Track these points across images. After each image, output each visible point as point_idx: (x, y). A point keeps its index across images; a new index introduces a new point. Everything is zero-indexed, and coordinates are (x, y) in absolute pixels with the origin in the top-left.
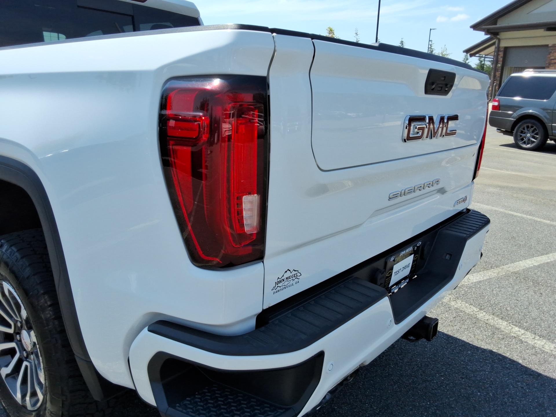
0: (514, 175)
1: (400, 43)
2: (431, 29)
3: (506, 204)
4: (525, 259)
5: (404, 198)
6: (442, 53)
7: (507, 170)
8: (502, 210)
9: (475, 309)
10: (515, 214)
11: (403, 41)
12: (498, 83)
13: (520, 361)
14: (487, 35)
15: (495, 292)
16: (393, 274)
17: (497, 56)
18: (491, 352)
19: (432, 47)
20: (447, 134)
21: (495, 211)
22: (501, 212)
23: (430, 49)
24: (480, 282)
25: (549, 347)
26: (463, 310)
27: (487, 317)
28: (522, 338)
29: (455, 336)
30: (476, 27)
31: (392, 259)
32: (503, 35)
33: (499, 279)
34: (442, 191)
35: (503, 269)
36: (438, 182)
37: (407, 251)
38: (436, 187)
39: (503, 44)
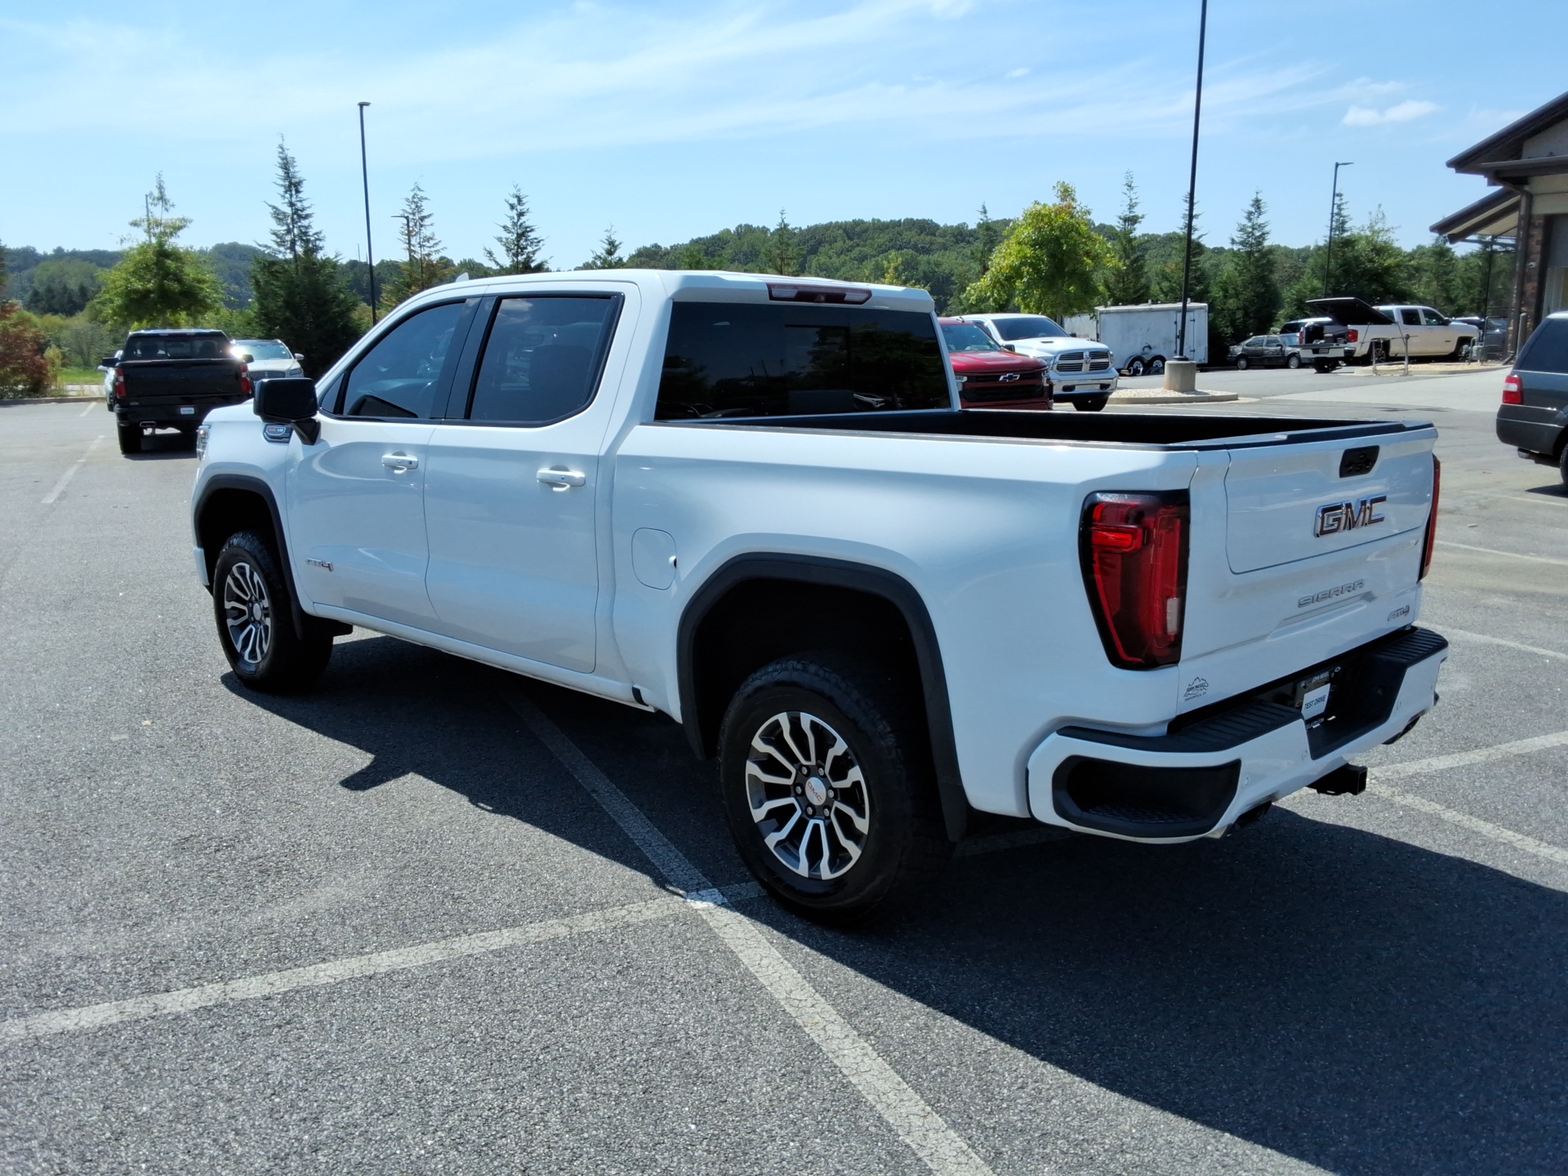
0: (1553, 565)
1: (1253, 206)
2: (1337, 165)
3: (1524, 632)
4: (1547, 734)
5: (1317, 605)
6: (1371, 227)
7: (1539, 553)
8: (1512, 644)
9: (1438, 806)
10: (1542, 651)
11: (1260, 197)
12: (1533, 310)
13: (1509, 872)
14: (1494, 184)
15: (1477, 784)
16: (1304, 706)
17: (1525, 238)
18: (1461, 861)
19: (1344, 213)
20: (1371, 522)
21: (1498, 646)
22: (1510, 649)
23: (1336, 217)
24: (1451, 769)
25: (1560, 855)
26: (1417, 808)
27: (1459, 817)
28: (1518, 845)
29: (1401, 840)
30: (1464, 163)
31: (1303, 684)
32: (1539, 184)
33: (1488, 766)
34: (1369, 597)
35: (1498, 749)
36: (1361, 584)
37: (1322, 676)
38: (1359, 591)
39: (1543, 208)
